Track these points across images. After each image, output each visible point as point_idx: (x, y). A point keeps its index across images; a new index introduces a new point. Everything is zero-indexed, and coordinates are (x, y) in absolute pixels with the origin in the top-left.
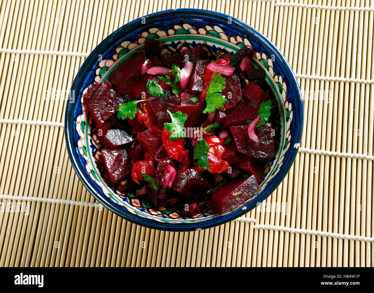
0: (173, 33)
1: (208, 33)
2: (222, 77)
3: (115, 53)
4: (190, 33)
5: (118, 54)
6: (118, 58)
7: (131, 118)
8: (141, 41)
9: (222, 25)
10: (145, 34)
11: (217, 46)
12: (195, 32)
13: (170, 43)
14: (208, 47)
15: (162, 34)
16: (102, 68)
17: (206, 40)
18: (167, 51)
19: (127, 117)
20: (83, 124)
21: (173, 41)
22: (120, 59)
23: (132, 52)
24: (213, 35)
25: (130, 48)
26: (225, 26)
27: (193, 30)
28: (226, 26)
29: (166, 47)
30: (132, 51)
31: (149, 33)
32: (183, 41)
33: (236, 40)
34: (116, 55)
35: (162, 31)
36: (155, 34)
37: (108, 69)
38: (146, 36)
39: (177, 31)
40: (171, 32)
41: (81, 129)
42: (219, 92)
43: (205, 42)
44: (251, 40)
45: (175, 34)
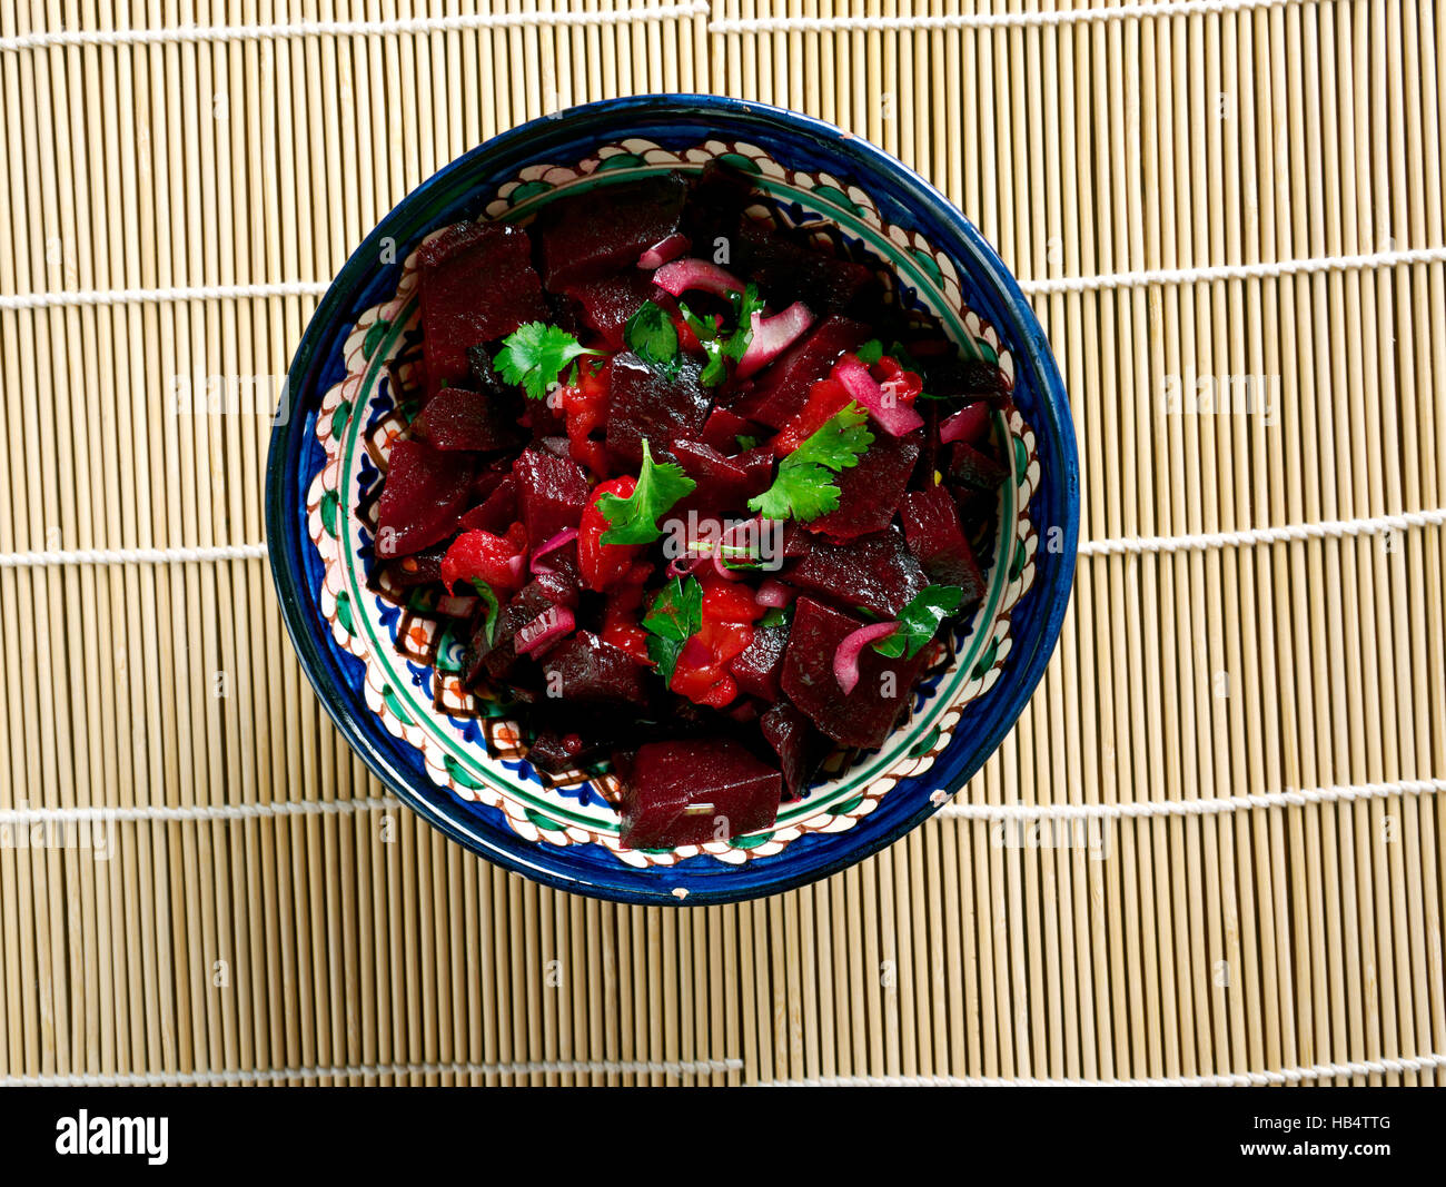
0: (810, 187)
1: (912, 249)
2: (866, 428)
3: (593, 155)
4: (859, 215)
5: (603, 162)
6: (597, 170)
7: (530, 394)
8: (697, 158)
9: (963, 268)
10: (717, 147)
11: (922, 296)
12: (878, 223)
13: (789, 201)
14: (896, 281)
15: (772, 170)
16: (525, 183)
17: (898, 260)
18: (769, 214)
19: (520, 383)
20: (379, 332)
21: (798, 202)
22: (601, 175)
23: (652, 170)
24: (924, 266)
25: (648, 157)
26: (970, 277)
27: (874, 215)
28: (973, 277)
29: (772, 205)
30: (653, 167)
31: (732, 150)
32: (828, 219)
33: (982, 332)
34: (592, 160)
35: (776, 165)
36: (752, 160)
37: (545, 190)
38: (716, 152)
39: (823, 189)
40: (803, 179)
41: (362, 347)
42: (830, 470)
43: (895, 263)
44: (1020, 372)
45: (813, 190)
